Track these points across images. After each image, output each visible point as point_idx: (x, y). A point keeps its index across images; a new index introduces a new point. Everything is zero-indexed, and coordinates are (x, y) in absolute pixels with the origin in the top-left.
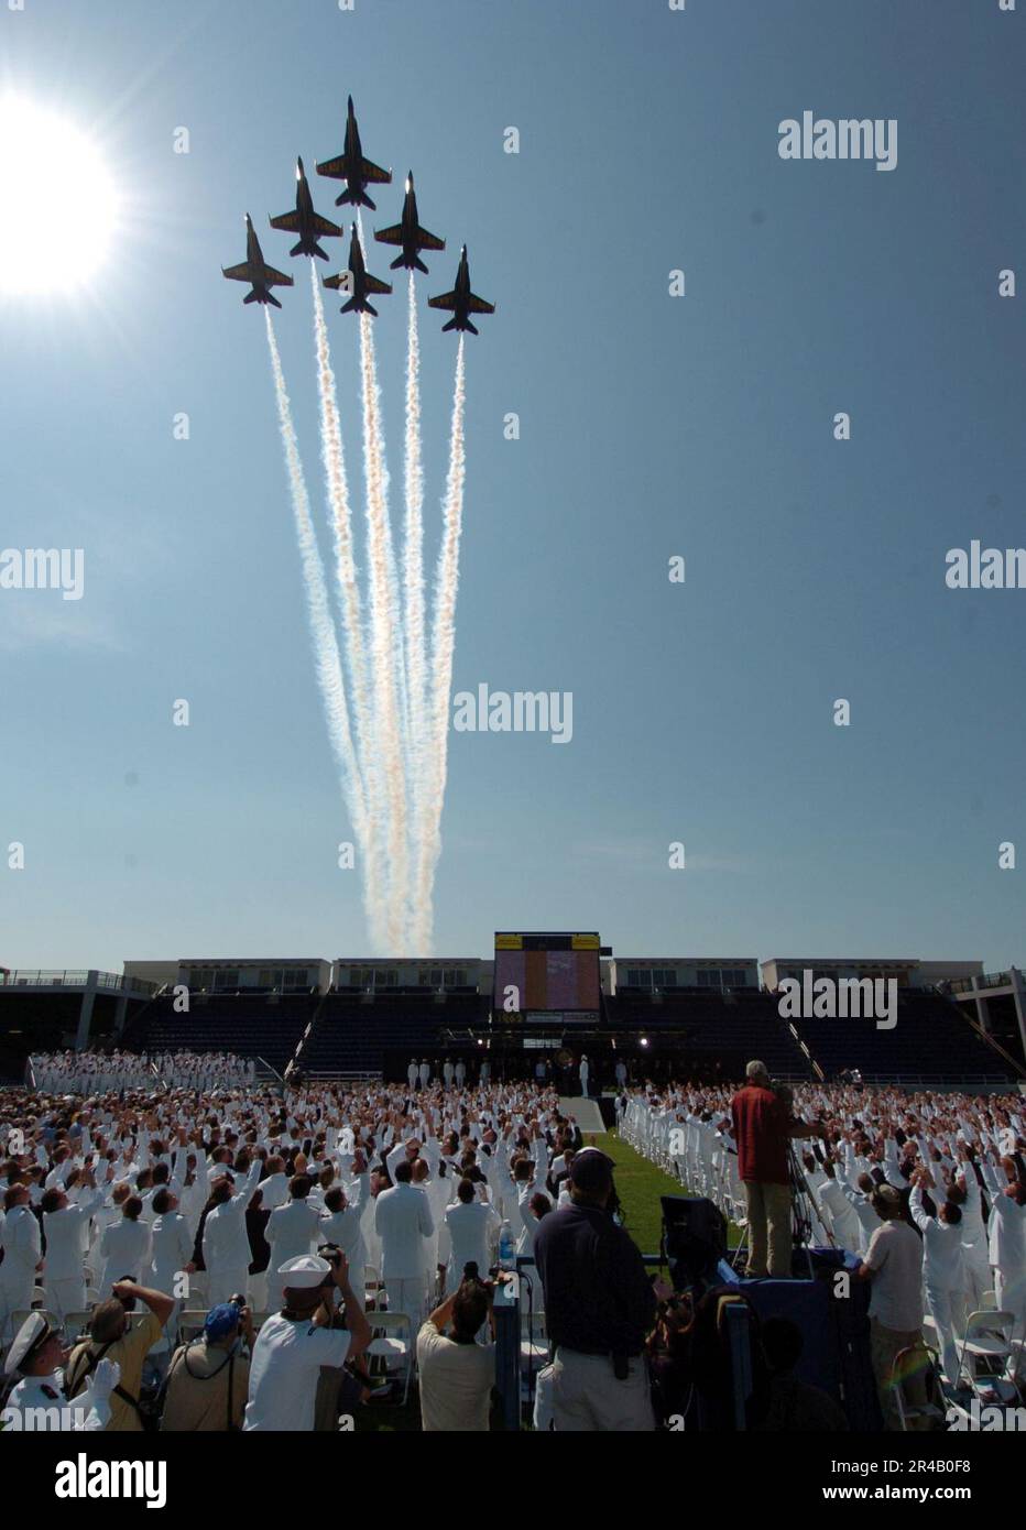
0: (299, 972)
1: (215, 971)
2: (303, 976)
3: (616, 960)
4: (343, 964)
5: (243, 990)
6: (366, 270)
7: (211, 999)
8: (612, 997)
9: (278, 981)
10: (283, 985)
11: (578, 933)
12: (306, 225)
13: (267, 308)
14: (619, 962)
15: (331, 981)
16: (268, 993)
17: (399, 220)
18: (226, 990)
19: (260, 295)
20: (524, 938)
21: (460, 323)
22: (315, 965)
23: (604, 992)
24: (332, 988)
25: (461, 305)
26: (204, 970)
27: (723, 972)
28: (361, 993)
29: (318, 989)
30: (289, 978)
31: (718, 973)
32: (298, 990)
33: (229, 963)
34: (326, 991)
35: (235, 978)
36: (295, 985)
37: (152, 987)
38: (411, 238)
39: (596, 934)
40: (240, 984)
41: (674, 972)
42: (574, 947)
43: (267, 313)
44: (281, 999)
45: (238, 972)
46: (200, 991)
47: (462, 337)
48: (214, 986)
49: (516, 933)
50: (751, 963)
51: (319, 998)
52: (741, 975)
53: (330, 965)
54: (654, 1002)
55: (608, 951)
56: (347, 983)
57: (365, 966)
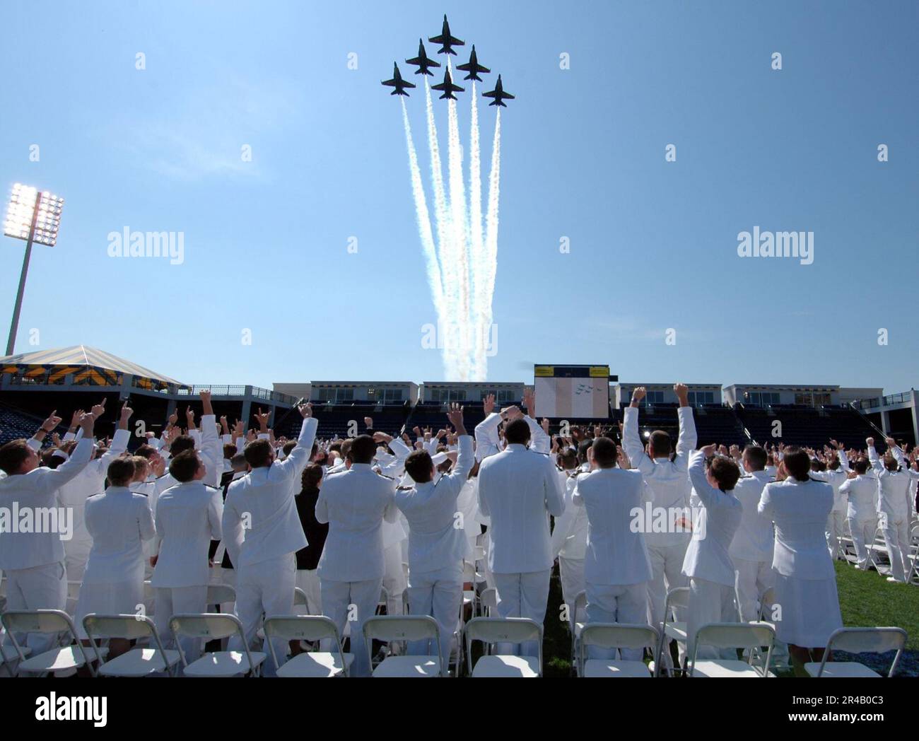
0: (395, 391)
1: (337, 389)
2: (399, 394)
3: (621, 384)
4: (427, 386)
5: (357, 402)
6: (452, 83)
7: (334, 408)
8: (618, 410)
9: (381, 396)
10: (384, 400)
11: (594, 366)
12: (423, 63)
13: (402, 97)
14: (623, 387)
15: (419, 397)
16: (373, 405)
17: (468, 62)
18: (345, 402)
19: (399, 91)
20: (555, 368)
21: (498, 102)
22: (407, 385)
23: (612, 407)
24: (420, 402)
25: (498, 95)
26: (329, 388)
27: (697, 393)
28: (440, 405)
29: (409, 402)
30: (389, 395)
31: (694, 393)
32: (395, 403)
33: (346, 384)
34: (414, 404)
35: (350, 394)
36: (393, 400)
37: (294, 399)
38: (473, 69)
39: (607, 366)
40: (355, 398)
41: (662, 393)
42: (591, 375)
43: (402, 99)
44: (384, 408)
45: (353, 391)
46: (326, 402)
47: (499, 108)
48: (336, 399)
49: (549, 366)
50: (717, 387)
51: (410, 409)
52: (710, 395)
53: (418, 387)
54: (648, 413)
55: (615, 378)
56: (430, 398)
57: (443, 387)
